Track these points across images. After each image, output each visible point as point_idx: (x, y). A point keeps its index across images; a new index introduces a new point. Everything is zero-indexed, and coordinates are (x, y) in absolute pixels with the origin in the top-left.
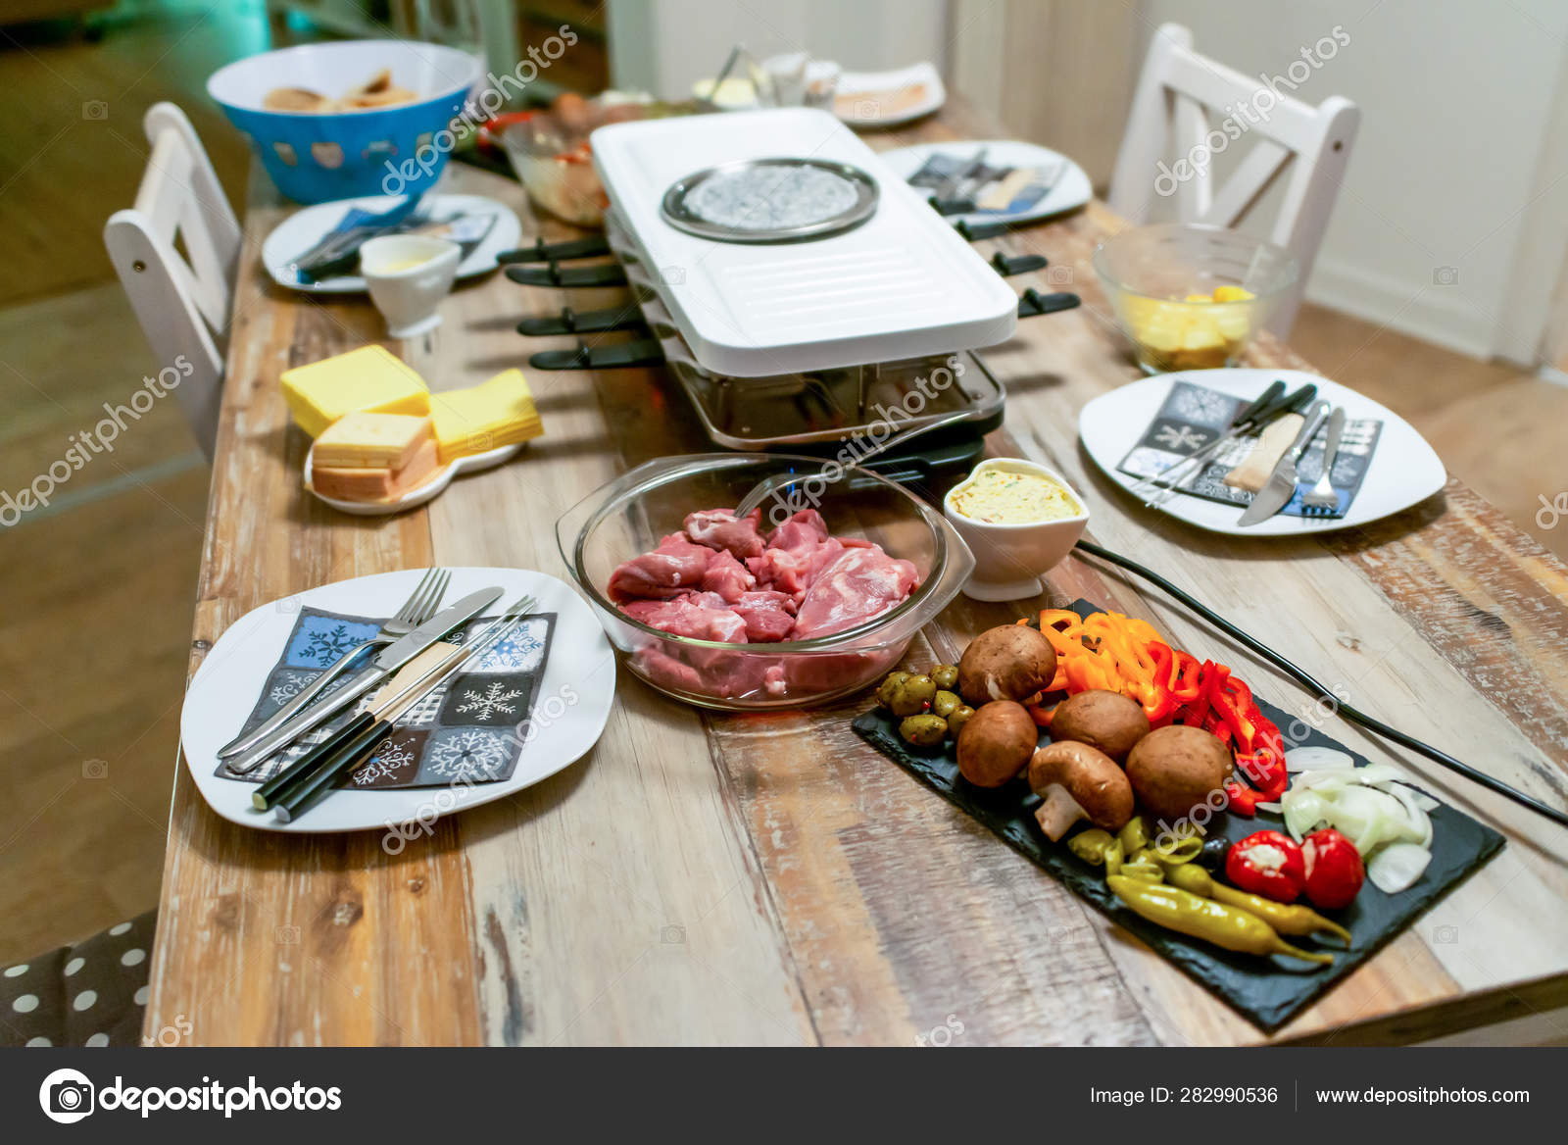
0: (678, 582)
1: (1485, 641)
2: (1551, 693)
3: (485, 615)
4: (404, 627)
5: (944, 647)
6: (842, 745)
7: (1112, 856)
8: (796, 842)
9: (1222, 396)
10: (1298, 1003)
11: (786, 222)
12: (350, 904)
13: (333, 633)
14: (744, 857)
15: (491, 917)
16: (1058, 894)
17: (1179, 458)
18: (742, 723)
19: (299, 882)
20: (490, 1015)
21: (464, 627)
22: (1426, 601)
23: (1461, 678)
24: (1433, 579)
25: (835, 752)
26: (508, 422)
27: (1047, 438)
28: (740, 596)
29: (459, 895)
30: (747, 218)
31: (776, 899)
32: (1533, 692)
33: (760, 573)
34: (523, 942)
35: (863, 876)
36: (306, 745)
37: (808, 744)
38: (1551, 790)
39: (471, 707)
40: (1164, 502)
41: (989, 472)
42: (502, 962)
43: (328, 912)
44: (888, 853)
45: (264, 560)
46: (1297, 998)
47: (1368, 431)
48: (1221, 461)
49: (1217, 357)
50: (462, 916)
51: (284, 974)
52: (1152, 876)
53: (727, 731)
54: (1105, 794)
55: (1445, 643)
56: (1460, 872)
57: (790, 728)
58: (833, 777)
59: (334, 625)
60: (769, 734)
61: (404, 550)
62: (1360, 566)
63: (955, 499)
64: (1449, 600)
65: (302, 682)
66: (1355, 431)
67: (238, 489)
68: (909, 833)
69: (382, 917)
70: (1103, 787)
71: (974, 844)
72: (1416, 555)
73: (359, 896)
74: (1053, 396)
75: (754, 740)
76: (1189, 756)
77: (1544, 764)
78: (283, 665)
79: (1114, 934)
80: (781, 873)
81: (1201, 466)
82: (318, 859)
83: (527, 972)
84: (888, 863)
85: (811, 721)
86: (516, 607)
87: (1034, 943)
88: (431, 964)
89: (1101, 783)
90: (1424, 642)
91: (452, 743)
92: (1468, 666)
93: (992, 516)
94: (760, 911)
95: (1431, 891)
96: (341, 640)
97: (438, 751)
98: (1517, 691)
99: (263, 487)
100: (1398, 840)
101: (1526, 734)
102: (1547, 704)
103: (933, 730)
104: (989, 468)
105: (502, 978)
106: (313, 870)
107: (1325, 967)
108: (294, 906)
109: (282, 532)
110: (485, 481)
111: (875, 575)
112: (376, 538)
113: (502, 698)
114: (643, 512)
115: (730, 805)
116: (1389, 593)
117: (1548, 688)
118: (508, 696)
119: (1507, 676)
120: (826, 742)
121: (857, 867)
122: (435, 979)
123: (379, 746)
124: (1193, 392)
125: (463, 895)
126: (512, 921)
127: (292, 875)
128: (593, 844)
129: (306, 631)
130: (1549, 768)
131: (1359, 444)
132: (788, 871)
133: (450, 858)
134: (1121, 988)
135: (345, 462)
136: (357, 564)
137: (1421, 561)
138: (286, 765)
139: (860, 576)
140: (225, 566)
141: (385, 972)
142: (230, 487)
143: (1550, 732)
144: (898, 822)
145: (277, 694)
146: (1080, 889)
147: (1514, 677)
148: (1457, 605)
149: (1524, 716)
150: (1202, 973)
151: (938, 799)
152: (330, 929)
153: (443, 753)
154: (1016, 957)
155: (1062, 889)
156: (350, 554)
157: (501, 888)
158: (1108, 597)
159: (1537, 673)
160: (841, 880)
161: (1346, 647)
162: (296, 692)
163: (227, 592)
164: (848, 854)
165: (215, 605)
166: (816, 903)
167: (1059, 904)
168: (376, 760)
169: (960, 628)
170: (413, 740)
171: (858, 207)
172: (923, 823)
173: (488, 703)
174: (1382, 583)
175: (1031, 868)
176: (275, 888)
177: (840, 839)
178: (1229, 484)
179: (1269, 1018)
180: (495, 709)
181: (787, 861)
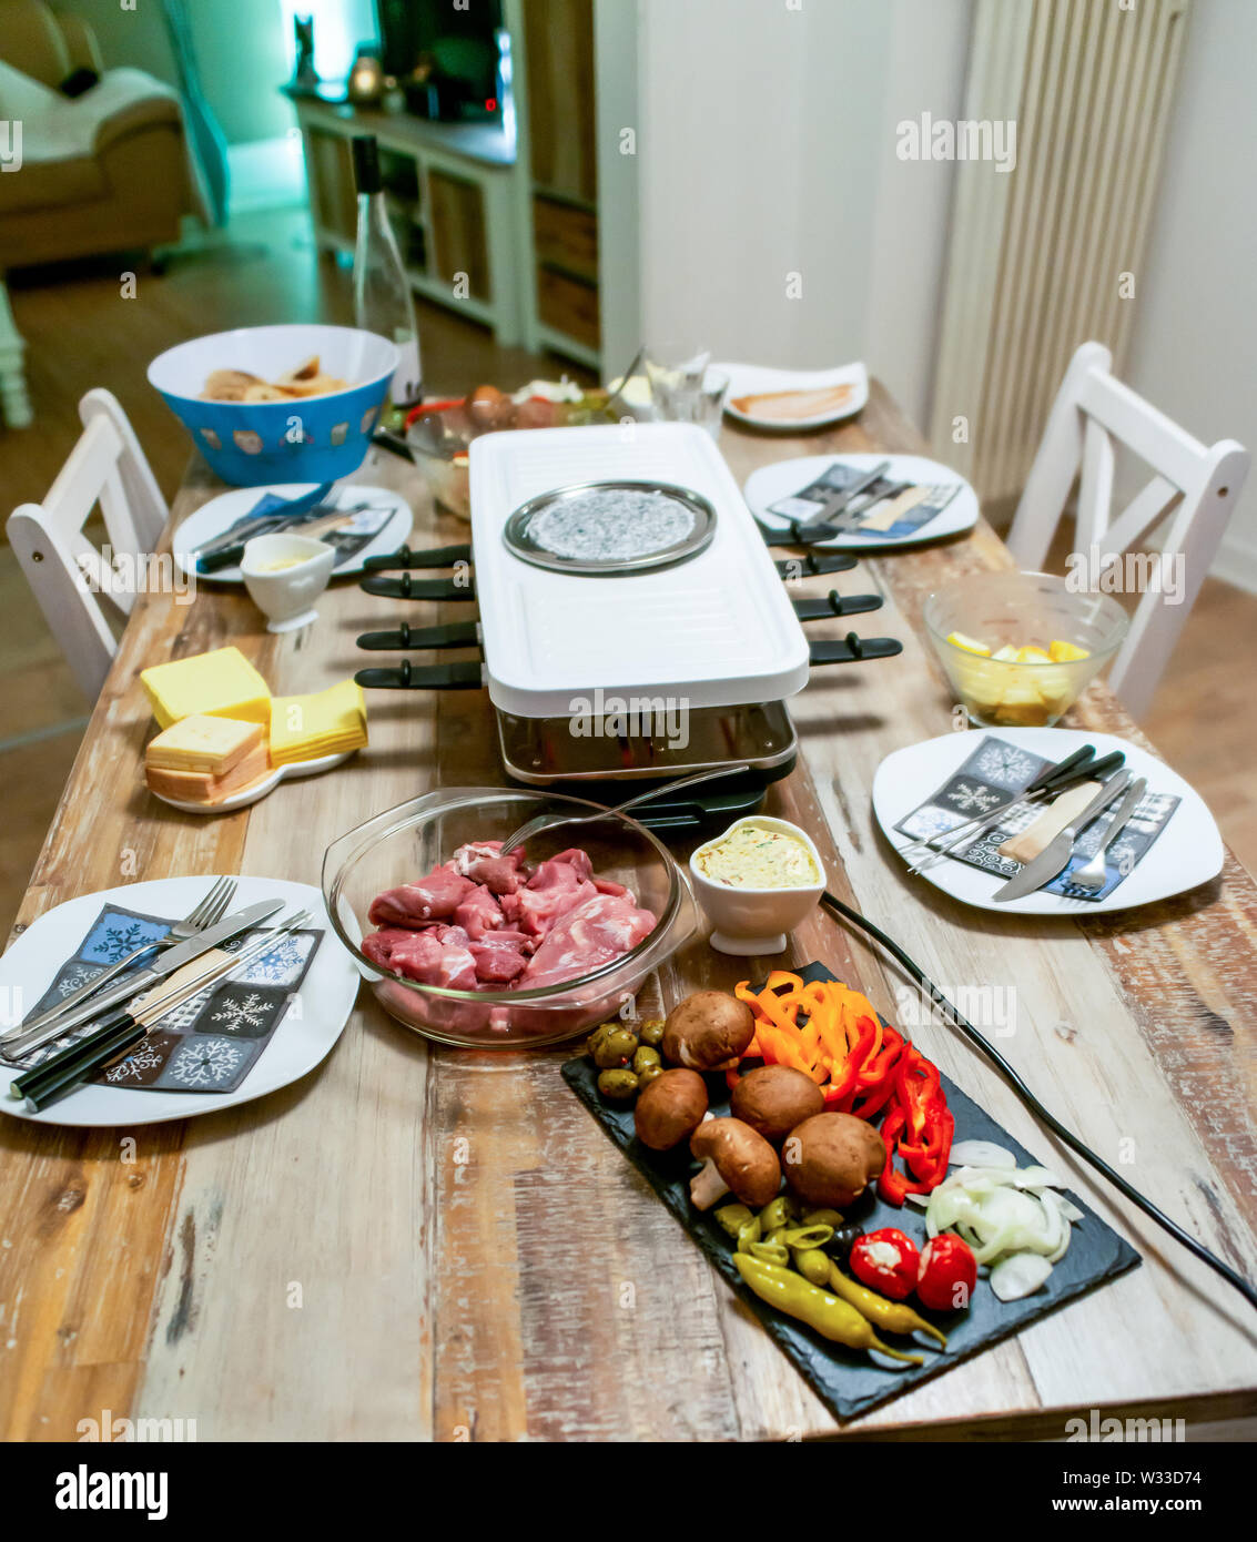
0: (428, 915)
1: (1203, 1043)
2: (1249, 1108)
3: (262, 926)
4: (189, 930)
5: (673, 997)
6: (547, 1088)
7: (746, 1233)
8: (474, 1179)
9: (1029, 756)
10: (877, 1398)
11: (615, 555)
12: (76, 1192)
13: (128, 932)
14: (424, 1190)
15: (189, 1219)
16: (697, 1260)
17: (965, 819)
18: (465, 1056)
19: (39, 1167)
20: (162, 1311)
21: (242, 936)
22: (1160, 996)
23: (1164, 1081)
24: (1176, 973)
25: (539, 1094)
26: (334, 733)
27: (846, 786)
28: (483, 934)
29: (169, 1193)
30: (579, 547)
31: (440, 1233)
32: (1232, 1105)
33: (509, 912)
34: (209, 1246)
35: (524, 1220)
36: (77, 1038)
37: (518, 1082)
38: (1208, 1210)
39: (225, 1015)
40: (928, 868)
41: (746, 829)
42: (187, 1263)
43: (56, 1197)
44: (555, 1200)
45: (95, 849)
46: (877, 1394)
47: (1164, 806)
48: (1004, 827)
49: (1039, 715)
50: (166, 1214)
51: (6, 1249)
52: (776, 1258)
53: (448, 1062)
54: (746, 1175)
55: (1161, 1044)
56: (1082, 1287)
57: (506, 1065)
58: (529, 1118)
59: (130, 923)
60: (486, 1069)
61: (218, 851)
62: (1107, 952)
63: (702, 856)
64: (1184, 997)
65: (88, 977)
66: (1151, 806)
67: (93, 776)
68: (580, 1182)
69: (99, 1205)
70: (745, 1168)
71: (635, 1201)
72: (1169, 945)
73: (85, 1185)
74: (869, 740)
75: (470, 1074)
76: (834, 1148)
77: (1213, 1184)
78: (77, 959)
79: (735, 1307)
80: (453, 1208)
81: (983, 829)
82: (62, 1144)
83: (204, 1275)
84: (552, 1210)
85: (529, 1060)
86: (290, 921)
87: (658, 1305)
88: (127, 1256)
89: (744, 1165)
90: (1141, 1040)
91: (197, 1050)
92: (1177, 1071)
93: (733, 877)
94: (421, 1243)
95: (1046, 1304)
96: (134, 938)
97: (183, 1056)
98: (1215, 1102)
99: (114, 777)
100: (1026, 1250)
101: (1206, 1148)
102: (1240, 1120)
103: (624, 1086)
104: (749, 825)
105: (182, 1278)
106: (55, 1155)
107: (916, 1366)
108: (31, 1185)
109: (119, 822)
110: (309, 786)
111: (611, 926)
112: (197, 835)
113: (255, 1010)
114: (439, 832)
115: (428, 1135)
116: (1126, 984)
117: (1247, 1102)
118: (261, 1009)
119: (1211, 1086)
120: (534, 1083)
121: (521, 1210)
122: (126, 1273)
123: (136, 1045)
124: (1002, 749)
125: (172, 1195)
126: (206, 1224)
127: (36, 1158)
128: (296, 1159)
129: (104, 927)
130: (1216, 1187)
131: (1150, 820)
132: (460, 1207)
133: (171, 1158)
134: (722, 1360)
135: (174, 764)
136: (173, 861)
137: (1171, 953)
138: (53, 1055)
139: (595, 925)
140: (61, 853)
141: (87, 1261)
142: (86, 774)
143: (1232, 1149)
144: (573, 1170)
145: (65, 986)
146: (715, 1258)
147: (1219, 1087)
148: (1191, 1003)
149: (1212, 1129)
150: (799, 1357)
151: (617, 1152)
152: (53, 1213)
153: (187, 1059)
154: (635, 1317)
155: (702, 1255)
156: (171, 851)
157: (206, 1192)
158: (848, 961)
159: (1244, 1086)
160: (503, 1221)
161: (1061, 1037)
162: (81, 985)
163: (56, 880)
164: (518, 1197)
165: (41, 892)
166: (474, 1241)
167: (694, 1270)
168: (130, 1059)
169: (695, 979)
170: (166, 1043)
171: (690, 541)
172: (596, 1175)
173: (241, 1013)
174: (1122, 973)
175: (680, 1231)
176: (18, 1171)
177: (516, 1181)
178: (1003, 853)
179: (844, 1410)
180: (245, 1020)
181: (461, 1196)
